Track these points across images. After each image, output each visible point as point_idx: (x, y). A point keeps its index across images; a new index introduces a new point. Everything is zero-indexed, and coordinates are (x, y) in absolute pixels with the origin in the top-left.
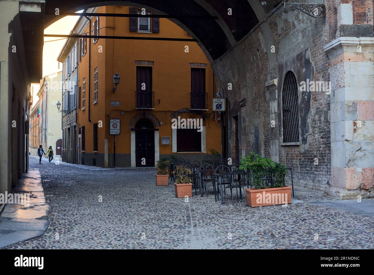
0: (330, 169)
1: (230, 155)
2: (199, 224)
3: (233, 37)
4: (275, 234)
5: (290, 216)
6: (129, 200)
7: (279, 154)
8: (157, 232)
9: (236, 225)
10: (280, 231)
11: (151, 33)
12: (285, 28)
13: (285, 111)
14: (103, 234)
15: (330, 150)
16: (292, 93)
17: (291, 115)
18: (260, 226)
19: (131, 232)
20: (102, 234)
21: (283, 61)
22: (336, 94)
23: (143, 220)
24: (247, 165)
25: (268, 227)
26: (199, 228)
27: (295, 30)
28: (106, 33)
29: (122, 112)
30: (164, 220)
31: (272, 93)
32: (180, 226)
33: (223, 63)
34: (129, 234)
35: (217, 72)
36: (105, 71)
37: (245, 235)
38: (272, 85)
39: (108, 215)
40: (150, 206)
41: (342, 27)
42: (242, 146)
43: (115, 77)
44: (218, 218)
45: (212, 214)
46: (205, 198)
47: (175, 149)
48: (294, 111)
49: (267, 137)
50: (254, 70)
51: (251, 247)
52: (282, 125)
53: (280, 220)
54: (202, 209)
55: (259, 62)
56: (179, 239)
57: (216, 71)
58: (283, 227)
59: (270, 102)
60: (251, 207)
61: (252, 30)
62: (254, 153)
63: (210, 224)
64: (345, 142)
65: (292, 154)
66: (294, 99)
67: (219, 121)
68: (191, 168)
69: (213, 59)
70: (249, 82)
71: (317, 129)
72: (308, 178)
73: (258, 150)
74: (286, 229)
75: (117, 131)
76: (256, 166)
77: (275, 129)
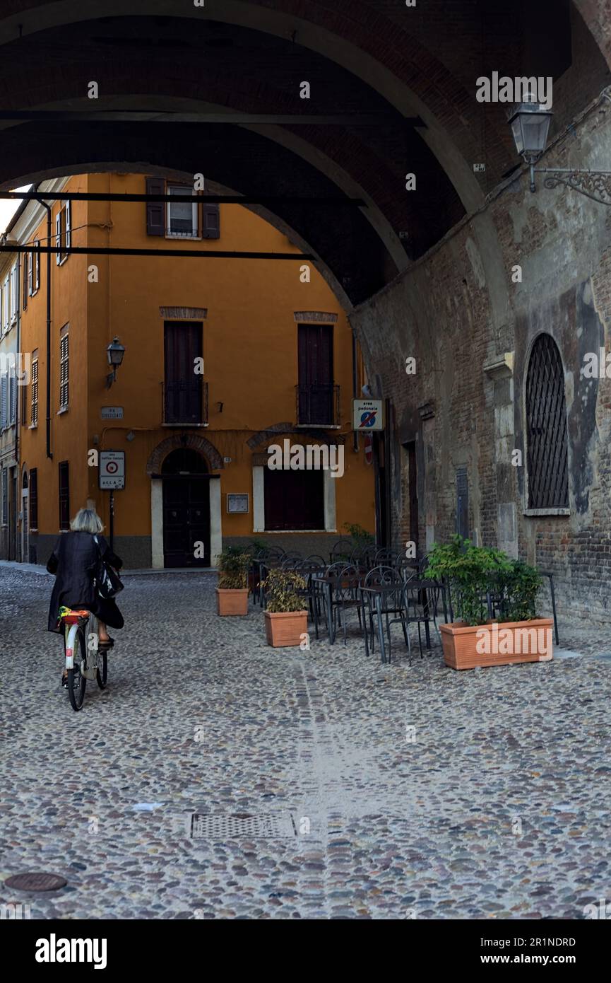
1: (396, 538)
2: (330, 715)
3: (402, 250)
4: (517, 739)
5: (551, 691)
6: (153, 653)
7: (518, 536)
8: (228, 734)
9: (421, 717)
10: (529, 730)
11: (200, 239)
12: (531, 228)
13: (532, 431)
14: (96, 742)
16: (551, 388)
17: (548, 442)
18: (481, 719)
19: (165, 737)
20: (93, 741)
21: (527, 308)
23: (193, 704)
24: (445, 566)
25: (500, 721)
26: (329, 724)
27: (556, 234)
28: (89, 240)
29: (128, 433)
30: (242, 703)
31: (500, 387)
32: (284, 719)
33: (378, 312)
34: (160, 740)
35: (363, 334)
36: (86, 334)
37: (444, 741)
38: (500, 367)
40: (206, 668)
42: (425, 516)
43: (113, 349)
44: (375, 699)
45: (361, 687)
46: (340, 647)
47: (259, 524)
48: (555, 431)
49: (487, 495)
50: (454, 331)
51: (461, 771)
52: (526, 464)
53: (528, 703)
54: (334, 675)
55: (468, 311)
56: (282, 751)
57: (361, 333)
58: (536, 719)
59: (496, 410)
60: (455, 670)
61: (451, 232)
62: (461, 537)
63: (358, 714)
65: (552, 537)
66: (554, 401)
67: (368, 455)
68: (302, 573)
69: (352, 303)
70: (442, 360)
72: (590, 596)
73: (466, 531)
74: (544, 724)
75: (117, 479)
76: (465, 570)
77: (508, 475)
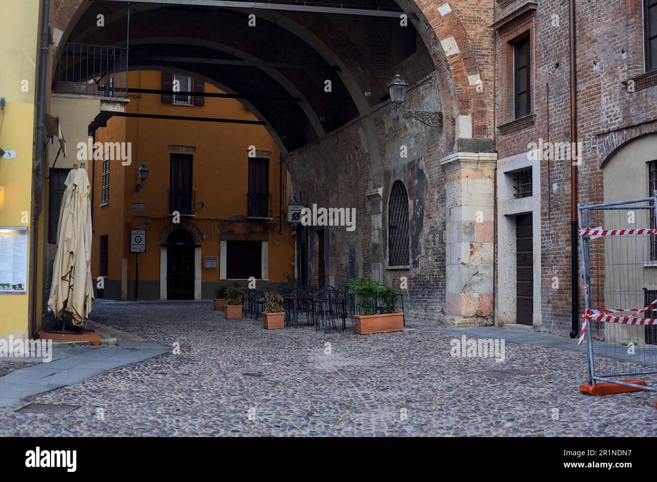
0: (445, 295)
1: (310, 282)
3: (321, 126)
7: (382, 279)
11: (192, 105)
12: (394, 128)
13: (391, 227)
15: (445, 274)
16: (402, 207)
17: (400, 233)
21: (391, 167)
22: (452, 214)
27: (407, 134)
29: (148, 219)
31: (375, 204)
33: (303, 157)
35: (293, 168)
38: (375, 194)
41: (460, 141)
42: (329, 270)
43: (142, 169)
47: (223, 275)
48: (403, 228)
49: (366, 259)
50: (350, 172)
52: (388, 244)
55: (358, 163)
57: (291, 167)
59: (372, 216)
60: (361, 334)
64: (461, 265)
66: (403, 214)
67: (293, 236)
69: (287, 150)
70: (341, 187)
71: (430, 251)
72: (419, 307)
75: (140, 247)
77: (378, 249)
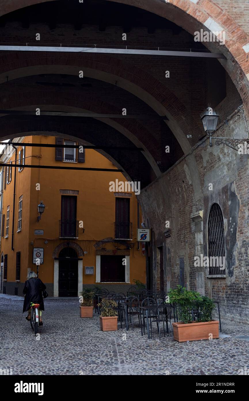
1: (154, 286)
2: (126, 360)
3: (158, 169)
4: (204, 372)
5: (218, 352)
6: (54, 333)
7: (205, 287)
8: (84, 368)
9: (164, 362)
10: (209, 368)
11: (76, 162)
12: (210, 161)
13: (210, 243)
14: (29, 371)
16: (218, 226)
17: (217, 248)
18: (189, 363)
19: (57, 369)
20: (27, 370)
21: (208, 193)
23: (69, 355)
24: (174, 298)
25: (197, 364)
26: (126, 365)
27: (220, 163)
28: (32, 162)
29: (45, 241)
30: (90, 355)
31: (197, 225)
32: (107, 362)
33: (148, 194)
34: (55, 370)
35: (142, 202)
36: (29, 200)
37: (174, 372)
38: (197, 216)
39: (32, 349)
40: (75, 340)
42: (167, 277)
43: (40, 206)
44: (145, 354)
45: (139, 349)
46: (131, 332)
47: (98, 279)
48: (220, 243)
49: (192, 269)
50: (179, 201)
53: (209, 356)
54: (128, 343)
55: (185, 193)
57: (141, 202)
58: (212, 363)
59: (196, 234)
60: (179, 342)
61: (178, 162)
62: (181, 287)
63: (138, 360)
65: (219, 287)
66: (220, 231)
67: (143, 251)
68: (115, 300)
70: (174, 213)
71: (243, 262)
72: (234, 311)
73: (183, 283)
74: (215, 366)
75: (40, 260)
76: (183, 300)
